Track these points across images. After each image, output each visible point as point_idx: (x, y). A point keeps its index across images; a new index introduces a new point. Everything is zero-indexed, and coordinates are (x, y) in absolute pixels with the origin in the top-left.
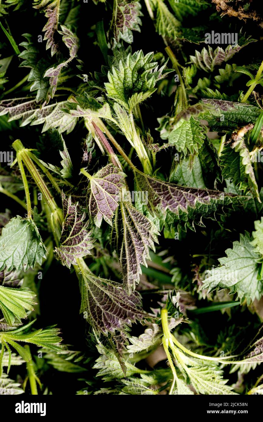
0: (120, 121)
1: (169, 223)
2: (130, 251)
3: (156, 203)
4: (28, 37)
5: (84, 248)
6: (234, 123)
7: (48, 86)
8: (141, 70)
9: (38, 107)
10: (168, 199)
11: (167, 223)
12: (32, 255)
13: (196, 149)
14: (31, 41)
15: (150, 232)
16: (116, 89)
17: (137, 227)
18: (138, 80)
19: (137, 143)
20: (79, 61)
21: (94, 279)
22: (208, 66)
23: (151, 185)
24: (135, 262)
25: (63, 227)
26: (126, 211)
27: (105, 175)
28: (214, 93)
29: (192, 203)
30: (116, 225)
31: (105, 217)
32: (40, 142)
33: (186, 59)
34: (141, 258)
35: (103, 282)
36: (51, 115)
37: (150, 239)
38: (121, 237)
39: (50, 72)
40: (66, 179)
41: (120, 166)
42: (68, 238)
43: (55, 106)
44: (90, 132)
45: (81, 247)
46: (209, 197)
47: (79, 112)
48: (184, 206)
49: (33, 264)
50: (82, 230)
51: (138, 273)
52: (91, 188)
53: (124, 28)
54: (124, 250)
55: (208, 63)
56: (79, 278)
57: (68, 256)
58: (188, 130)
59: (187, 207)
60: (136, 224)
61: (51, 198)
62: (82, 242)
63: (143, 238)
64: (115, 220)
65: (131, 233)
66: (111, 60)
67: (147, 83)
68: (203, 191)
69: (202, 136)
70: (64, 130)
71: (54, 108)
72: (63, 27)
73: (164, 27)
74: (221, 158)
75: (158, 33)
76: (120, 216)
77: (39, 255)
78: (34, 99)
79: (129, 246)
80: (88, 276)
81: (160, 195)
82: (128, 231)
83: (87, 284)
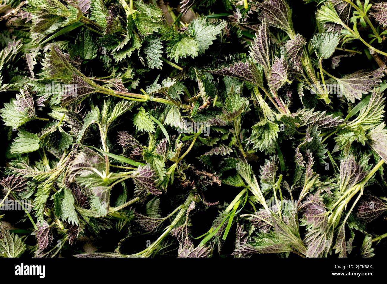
0: (271, 113)
1: (243, 60)
2: (265, 42)
3: (251, 67)
4: (323, 162)
5: (290, 44)
6: (208, 114)
7: (311, 133)
8: (260, 139)
9: (317, 122)
10: (245, 69)
11: (245, 60)
12: (319, 41)
13: (229, 97)
14: (321, 159)
15: (254, 53)
16: (273, 129)
17: (261, 55)
18: (262, 134)
19: (262, 102)
20: (294, 147)
21: (285, 27)
22: (223, 147)
23: (254, 78)
24: (262, 36)
25: (302, 56)
26: (267, 65)
27: (279, 83)
28: (220, 131)
29: (232, 67)
30: (273, 57)
31: (279, 60)
32: (316, 104)
33: (235, 151)
34: (259, 38)
35: (280, 25)
36: (309, 118)
37: (254, 49)
38: (270, 50)
39: (310, 140)
40: (300, 83)
41: (271, 90)
42: (299, 49)
43: (307, 123)
44: (288, 108)
45: (292, 45)
46: (222, 70)
47: (294, 115)
48: (236, 65)
49: (318, 36)
50: (291, 54)
51: (261, 30)
52: (286, 75)
53: (269, 165)
54: (268, 43)
55: (223, 148)
56: (293, 29)
57: (299, 40)
58: (234, 108)
59: (234, 65)
60: (262, 57)
61: (309, 72)
62: (291, 47)
63: (258, 50)
64: (273, 60)
65: (264, 53)
66: (276, 146)
67: (257, 131)
68: (225, 74)
69: (226, 104)
70: (302, 110)
71: (308, 122)
72: (303, 165)
73: (247, 168)
74: (215, 94)
75: (251, 166)
76: (271, 62)
77: (315, 40)
78: (319, 127)
79: (265, 45)
80: (288, 29)
81: (249, 72)
82: (266, 54)
83: (288, 24)
